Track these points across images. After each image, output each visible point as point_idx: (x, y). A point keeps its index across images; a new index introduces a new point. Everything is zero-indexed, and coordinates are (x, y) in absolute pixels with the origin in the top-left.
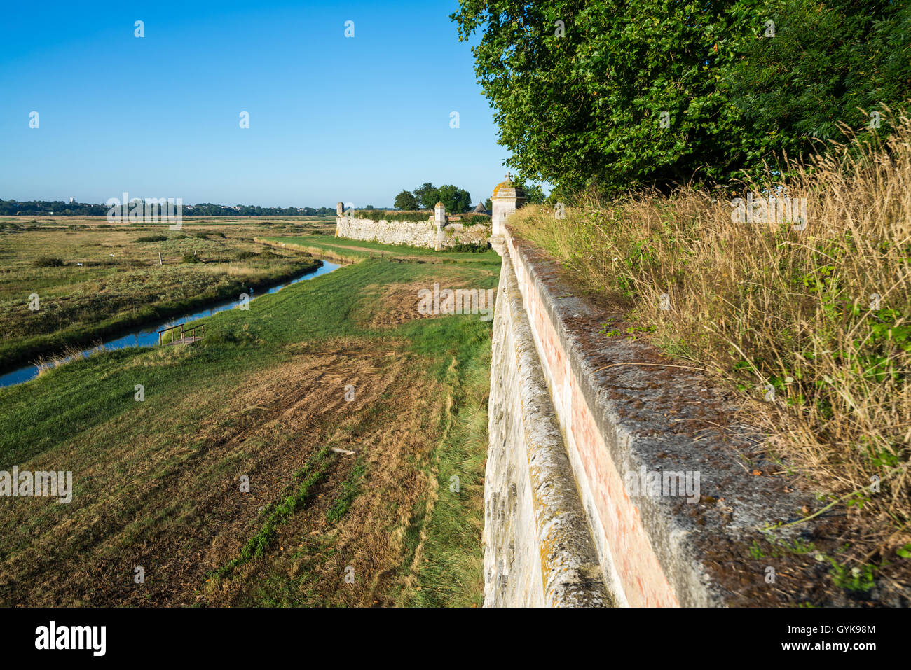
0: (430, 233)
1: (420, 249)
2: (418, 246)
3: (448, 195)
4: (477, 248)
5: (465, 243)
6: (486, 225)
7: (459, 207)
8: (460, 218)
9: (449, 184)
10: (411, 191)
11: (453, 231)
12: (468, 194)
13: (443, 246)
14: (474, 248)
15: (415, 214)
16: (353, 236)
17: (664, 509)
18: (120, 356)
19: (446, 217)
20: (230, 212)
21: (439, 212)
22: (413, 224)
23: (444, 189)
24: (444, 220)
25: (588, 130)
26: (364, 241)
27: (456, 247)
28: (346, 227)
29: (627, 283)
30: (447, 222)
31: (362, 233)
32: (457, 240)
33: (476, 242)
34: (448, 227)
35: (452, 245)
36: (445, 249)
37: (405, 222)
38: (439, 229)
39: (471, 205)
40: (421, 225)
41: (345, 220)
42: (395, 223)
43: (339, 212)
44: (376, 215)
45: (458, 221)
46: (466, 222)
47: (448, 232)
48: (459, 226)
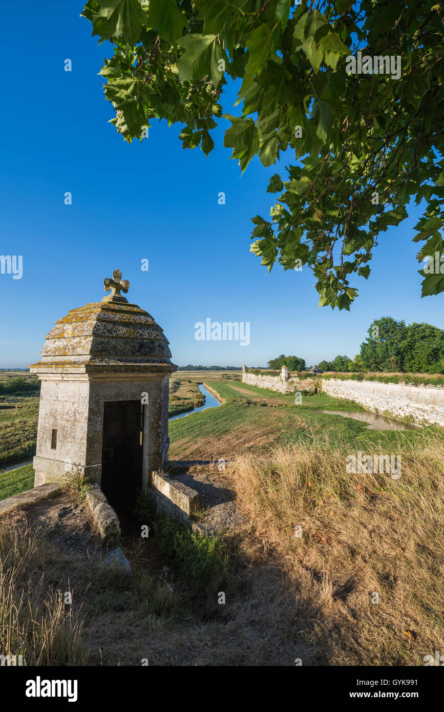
0: (280, 383)
1: (275, 392)
2: (274, 390)
3: (291, 361)
4: (308, 393)
5: (301, 389)
6: (314, 379)
7: (298, 368)
8: (297, 375)
9: (292, 355)
11: (293, 382)
12: (304, 361)
13: (287, 392)
14: (306, 393)
15: (273, 372)
16: (249, 383)
19: (288, 374)
21: (284, 372)
22: (272, 378)
23: (290, 357)
24: (287, 376)
27: (295, 392)
28: (245, 378)
30: (289, 377)
31: (252, 381)
32: (295, 388)
33: (308, 389)
34: (290, 380)
35: (292, 391)
36: (288, 393)
37: (269, 376)
38: (284, 381)
39: (305, 367)
40: (276, 378)
41: (245, 374)
42: (265, 377)
43: (244, 370)
44: (257, 371)
45: (295, 377)
46: (300, 377)
47: (290, 383)
48: (297, 380)
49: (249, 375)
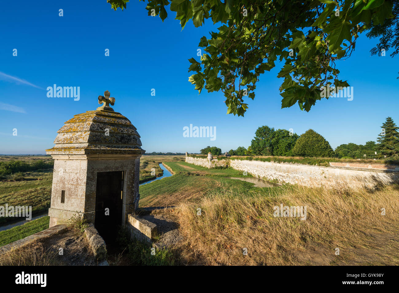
0: (207, 162)
1: (204, 167)
2: (204, 166)
3: (213, 150)
4: (222, 168)
5: (219, 166)
6: (226, 160)
7: (217, 154)
8: (217, 157)
9: (214, 146)
11: (214, 162)
12: (221, 149)
13: (211, 167)
14: (221, 168)
15: (203, 156)
16: (189, 162)
19: (212, 157)
21: (209, 156)
22: (203, 159)
23: (213, 148)
26: (191, 164)
27: (215, 167)
28: (187, 159)
30: (212, 159)
31: (191, 161)
32: (216, 165)
33: (222, 165)
34: (213, 161)
35: (214, 167)
37: (201, 158)
38: (209, 161)
39: (221, 153)
40: (205, 159)
41: (187, 157)
42: (198, 158)
43: (186, 155)
44: (194, 156)
45: (216, 159)
46: (219, 159)
47: (212, 162)
48: (216, 160)
49: (189, 158)
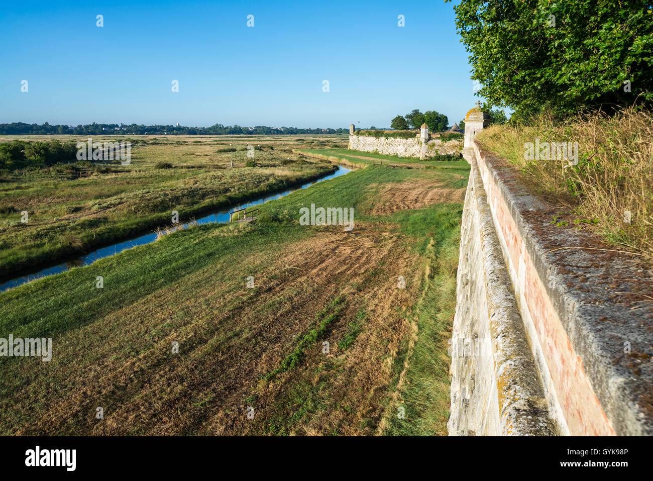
0: (417, 147)
1: (408, 158)
2: (407, 156)
3: (431, 118)
4: (451, 158)
5: (443, 154)
6: (459, 141)
7: (439, 127)
8: (439, 136)
9: (432, 111)
10: (404, 115)
11: (434, 145)
12: (446, 118)
13: (426, 156)
14: (449, 158)
15: (406, 133)
16: (361, 148)
17: (604, 360)
18: (206, 229)
19: (429, 135)
20: (277, 132)
21: (424, 131)
22: (404, 140)
23: (428, 114)
24: (427, 137)
25: (544, 67)
26: (368, 153)
27: (435, 157)
28: (355, 142)
29: (575, 186)
30: (430, 139)
31: (367, 146)
32: (436, 152)
33: (451, 153)
34: (430, 142)
35: (432, 156)
36: (427, 158)
37: (398, 139)
38: (423, 143)
39: (448, 126)
40: (410, 141)
41: (355, 137)
42: (391, 139)
43: (351, 131)
44: (377, 133)
45: (438, 138)
46: (444, 139)
47: (430, 146)
48: (438, 142)
49: (361, 138)
